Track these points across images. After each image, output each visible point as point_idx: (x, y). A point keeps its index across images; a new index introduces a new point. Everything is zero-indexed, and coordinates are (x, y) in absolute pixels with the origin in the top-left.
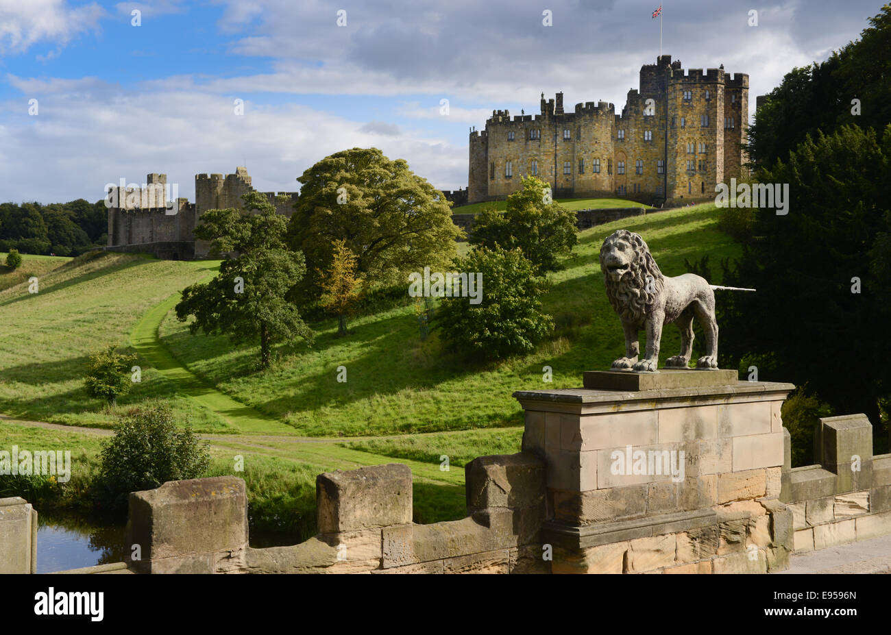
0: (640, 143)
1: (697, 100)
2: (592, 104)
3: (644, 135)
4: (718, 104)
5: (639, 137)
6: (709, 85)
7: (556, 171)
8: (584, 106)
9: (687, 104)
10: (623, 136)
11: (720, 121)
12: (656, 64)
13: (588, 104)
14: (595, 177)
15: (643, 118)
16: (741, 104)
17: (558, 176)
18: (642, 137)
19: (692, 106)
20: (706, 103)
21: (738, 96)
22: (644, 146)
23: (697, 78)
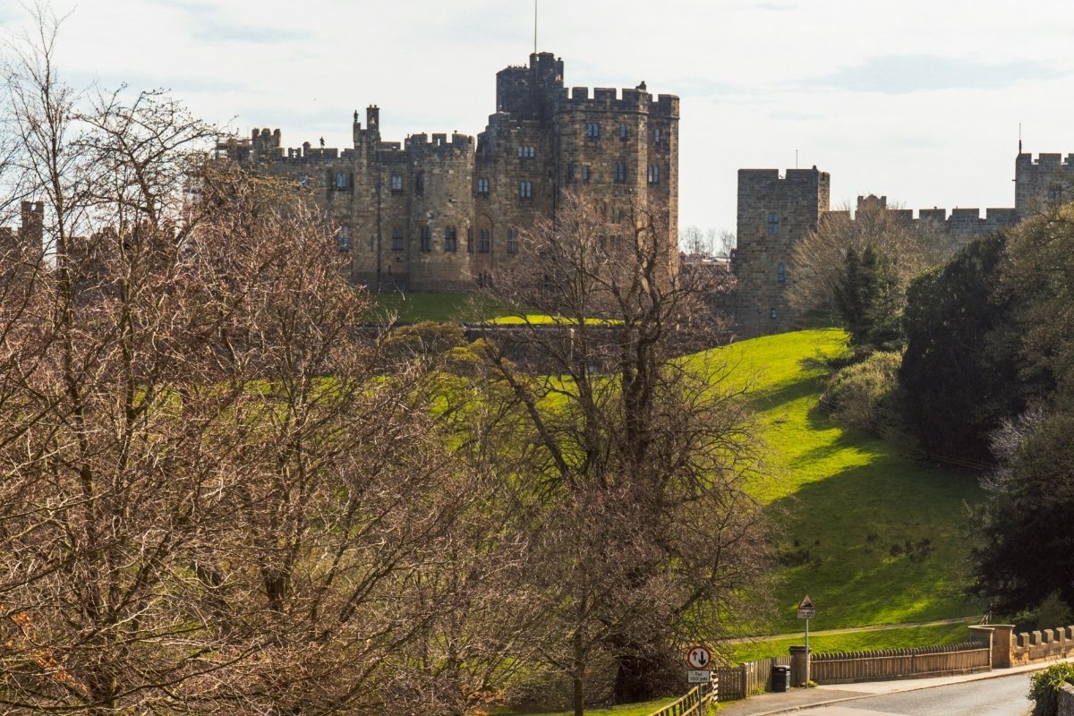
0: (514, 201)
1: (607, 139)
2: (443, 137)
3: (519, 189)
4: (639, 147)
5: (511, 191)
6: (626, 116)
7: (379, 245)
8: (430, 140)
9: (593, 144)
10: (486, 190)
11: (642, 174)
12: (528, 67)
13: (435, 137)
14: (449, 258)
15: (517, 161)
16: (668, 145)
17: (383, 253)
18: (516, 192)
19: (601, 148)
20: (622, 144)
21: (664, 131)
22: (519, 207)
23: (608, 104)
